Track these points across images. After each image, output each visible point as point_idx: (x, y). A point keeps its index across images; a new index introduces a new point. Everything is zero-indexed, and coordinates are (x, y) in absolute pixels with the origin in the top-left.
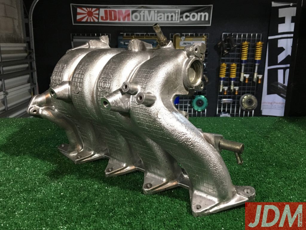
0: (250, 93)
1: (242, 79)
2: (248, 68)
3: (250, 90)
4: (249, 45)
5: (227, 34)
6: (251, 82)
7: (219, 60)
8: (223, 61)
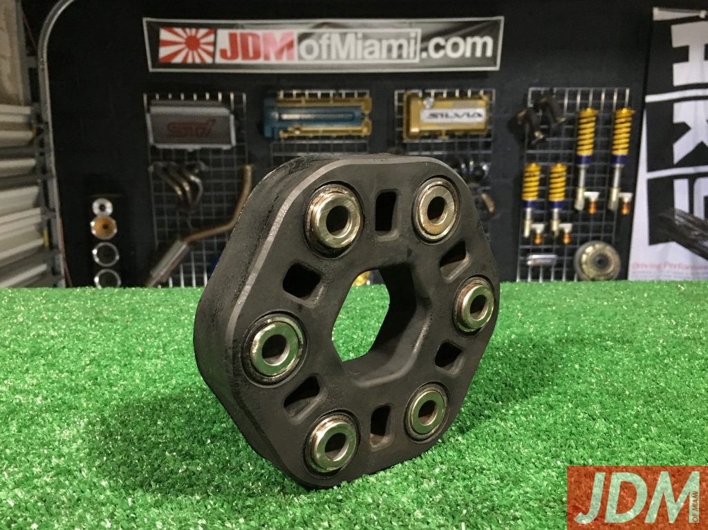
0: (602, 238)
1: (579, 205)
2: (596, 175)
3: (600, 232)
4: (597, 116)
5: (540, 92)
6: (604, 212)
7: (521, 158)
8: (532, 159)
